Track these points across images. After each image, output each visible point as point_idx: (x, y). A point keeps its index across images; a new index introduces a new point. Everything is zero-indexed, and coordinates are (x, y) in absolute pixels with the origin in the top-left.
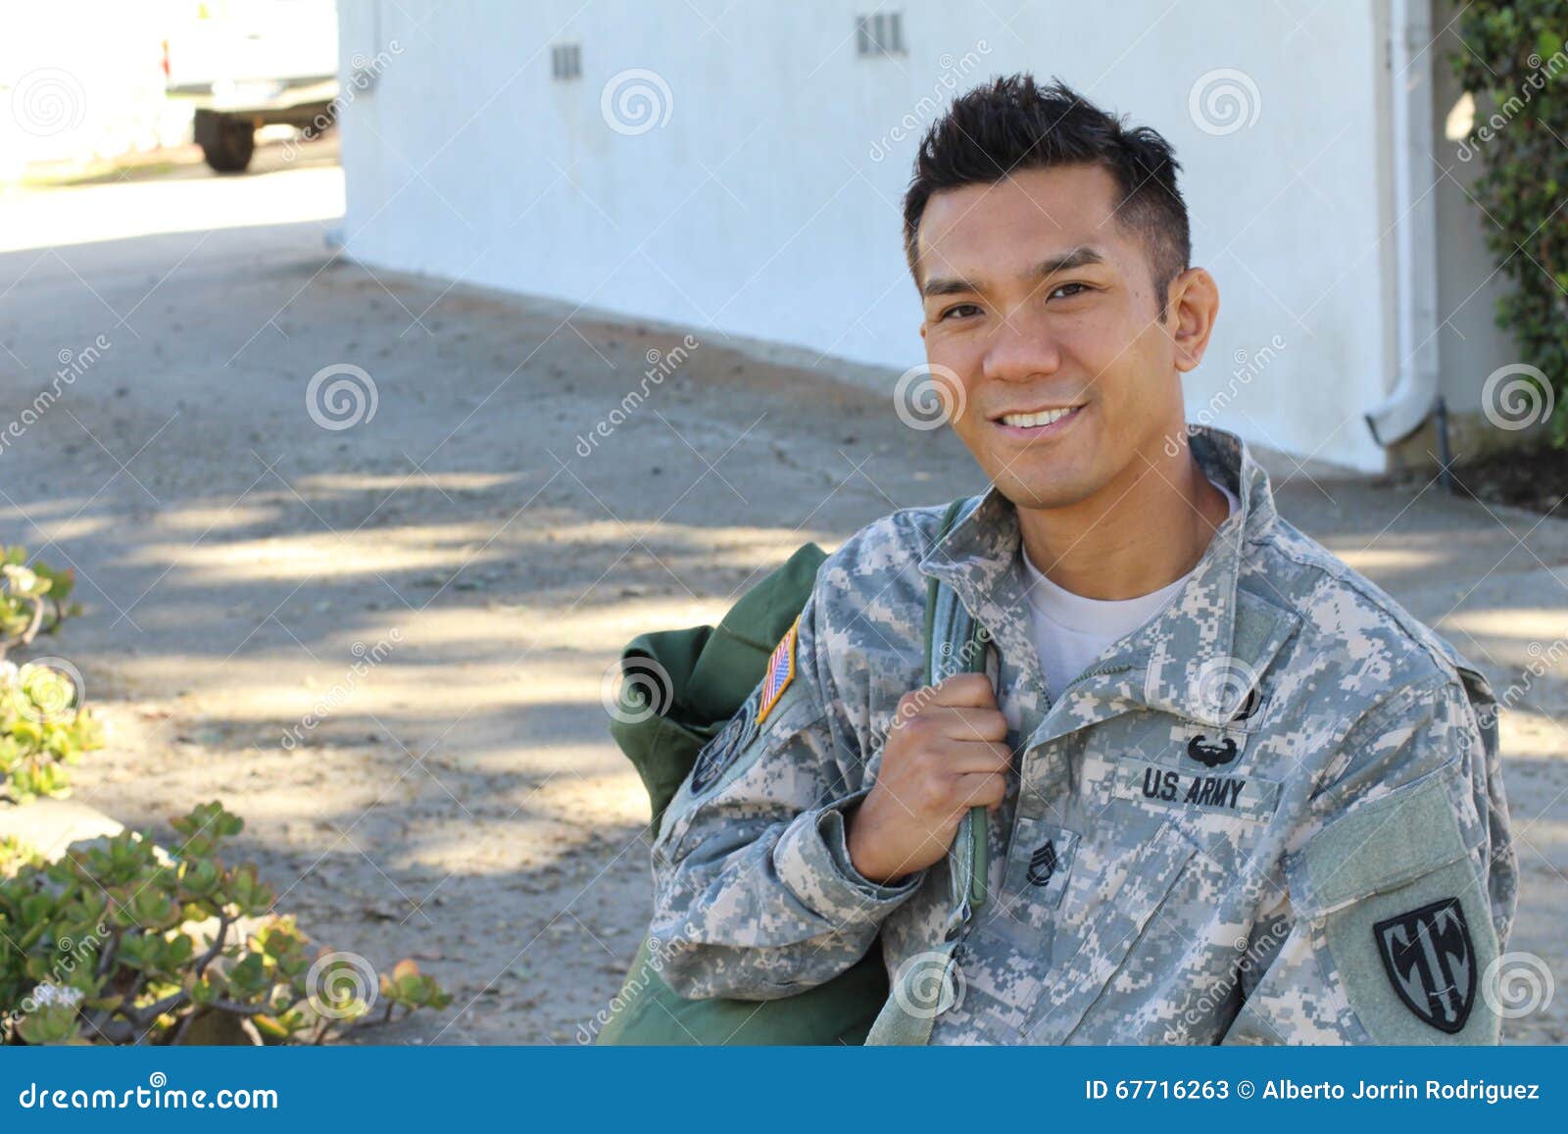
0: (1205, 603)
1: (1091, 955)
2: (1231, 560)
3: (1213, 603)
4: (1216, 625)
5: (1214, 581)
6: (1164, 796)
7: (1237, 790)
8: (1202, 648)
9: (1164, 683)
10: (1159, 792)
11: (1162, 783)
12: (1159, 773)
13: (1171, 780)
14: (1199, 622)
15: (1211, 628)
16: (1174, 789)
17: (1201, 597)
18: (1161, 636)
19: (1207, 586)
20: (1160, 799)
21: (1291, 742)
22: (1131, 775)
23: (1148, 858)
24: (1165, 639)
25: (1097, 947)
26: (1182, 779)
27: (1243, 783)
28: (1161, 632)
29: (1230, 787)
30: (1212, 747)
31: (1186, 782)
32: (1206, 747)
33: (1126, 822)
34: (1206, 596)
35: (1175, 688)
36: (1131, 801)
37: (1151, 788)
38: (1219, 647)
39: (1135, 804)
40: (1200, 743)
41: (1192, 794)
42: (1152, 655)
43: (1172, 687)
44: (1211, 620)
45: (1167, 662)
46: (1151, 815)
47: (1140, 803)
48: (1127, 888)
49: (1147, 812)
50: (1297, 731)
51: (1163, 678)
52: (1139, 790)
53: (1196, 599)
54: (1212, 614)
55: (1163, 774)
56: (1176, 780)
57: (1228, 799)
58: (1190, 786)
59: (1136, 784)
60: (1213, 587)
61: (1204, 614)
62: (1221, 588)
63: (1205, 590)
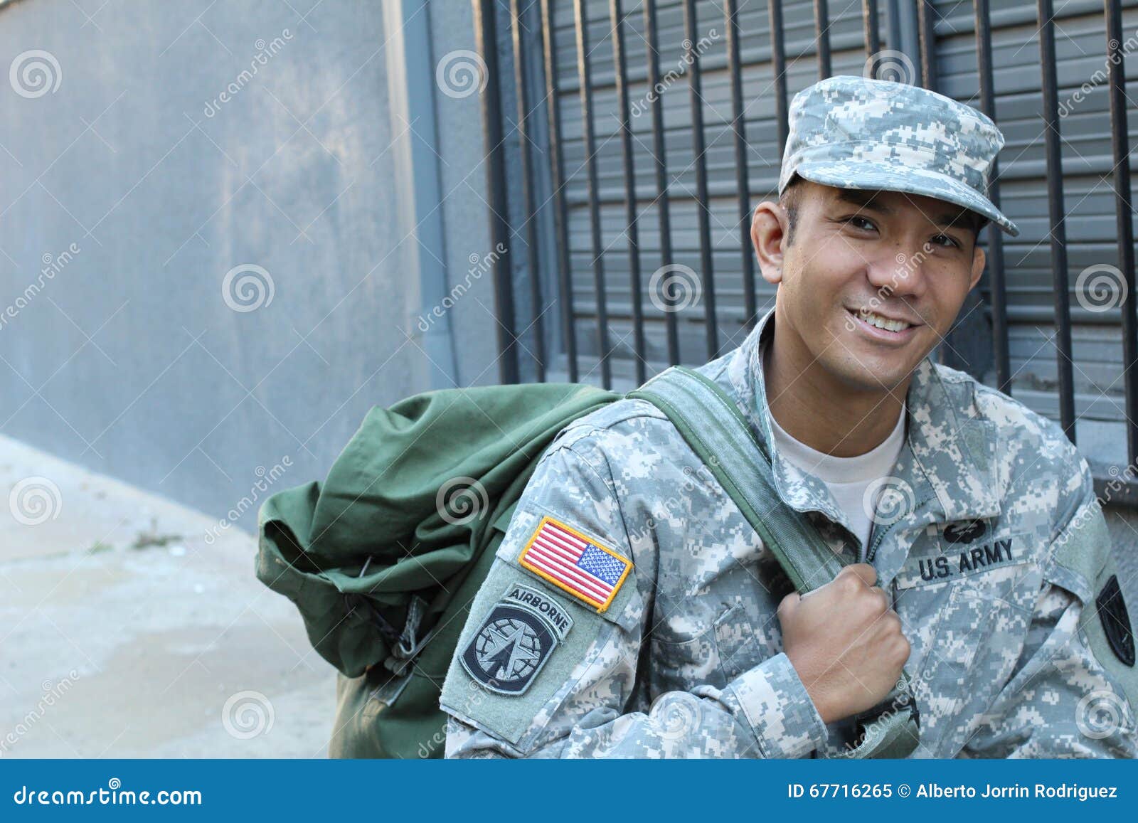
0: (943, 437)
1: (926, 699)
2: (946, 399)
3: (948, 434)
4: (956, 448)
5: (943, 419)
6: (940, 575)
7: (1008, 547)
8: (959, 468)
9: (954, 501)
10: (936, 574)
11: (935, 568)
12: (929, 562)
13: (942, 563)
14: (946, 450)
15: (954, 452)
16: (946, 567)
17: (939, 434)
18: (929, 471)
19: (940, 424)
20: (939, 578)
21: (1024, 503)
22: (909, 570)
23: (951, 616)
24: (933, 472)
25: (929, 691)
26: (950, 560)
27: (1010, 541)
28: (926, 468)
29: (1002, 547)
30: (964, 530)
31: (954, 560)
32: (960, 531)
33: (915, 603)
34: (942, 431)
35: (964, 501)
36: (914, 588)
37: (928, 574)
38: (967, 462)
39: (918, 589)
40: (953, 530)
41: (964, 565)
42: (933, 486)
43: (961, 501)
44: (951, 446)
45: (946, 486)
46: (935, 591)
47: (922, 586)
48: (941, 642)
49: (931, 591)
50: (1025, 494)
51: (952, 498)
52: (918, 578)
53: (937, 436)
54: (950, 442)
55: (934, 563)
56: (946, 561)
57: (1004, 554)
58: (959, 561)
59: (915, 574)
60: (944, 423)
61: (945, 444)
62: (949, 421)
63: (941, 428)
